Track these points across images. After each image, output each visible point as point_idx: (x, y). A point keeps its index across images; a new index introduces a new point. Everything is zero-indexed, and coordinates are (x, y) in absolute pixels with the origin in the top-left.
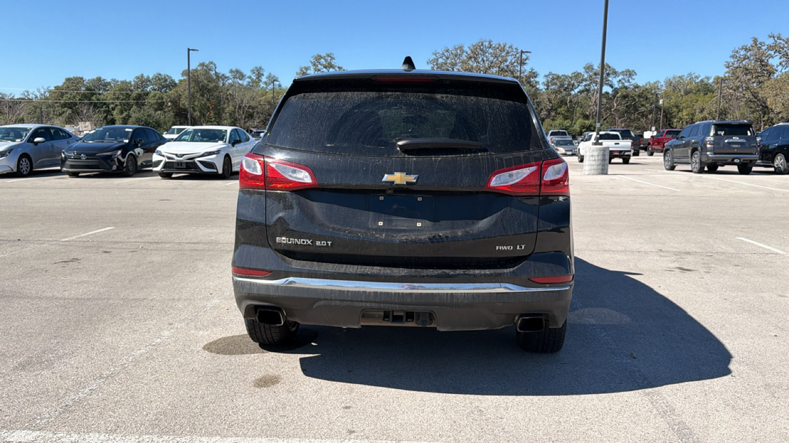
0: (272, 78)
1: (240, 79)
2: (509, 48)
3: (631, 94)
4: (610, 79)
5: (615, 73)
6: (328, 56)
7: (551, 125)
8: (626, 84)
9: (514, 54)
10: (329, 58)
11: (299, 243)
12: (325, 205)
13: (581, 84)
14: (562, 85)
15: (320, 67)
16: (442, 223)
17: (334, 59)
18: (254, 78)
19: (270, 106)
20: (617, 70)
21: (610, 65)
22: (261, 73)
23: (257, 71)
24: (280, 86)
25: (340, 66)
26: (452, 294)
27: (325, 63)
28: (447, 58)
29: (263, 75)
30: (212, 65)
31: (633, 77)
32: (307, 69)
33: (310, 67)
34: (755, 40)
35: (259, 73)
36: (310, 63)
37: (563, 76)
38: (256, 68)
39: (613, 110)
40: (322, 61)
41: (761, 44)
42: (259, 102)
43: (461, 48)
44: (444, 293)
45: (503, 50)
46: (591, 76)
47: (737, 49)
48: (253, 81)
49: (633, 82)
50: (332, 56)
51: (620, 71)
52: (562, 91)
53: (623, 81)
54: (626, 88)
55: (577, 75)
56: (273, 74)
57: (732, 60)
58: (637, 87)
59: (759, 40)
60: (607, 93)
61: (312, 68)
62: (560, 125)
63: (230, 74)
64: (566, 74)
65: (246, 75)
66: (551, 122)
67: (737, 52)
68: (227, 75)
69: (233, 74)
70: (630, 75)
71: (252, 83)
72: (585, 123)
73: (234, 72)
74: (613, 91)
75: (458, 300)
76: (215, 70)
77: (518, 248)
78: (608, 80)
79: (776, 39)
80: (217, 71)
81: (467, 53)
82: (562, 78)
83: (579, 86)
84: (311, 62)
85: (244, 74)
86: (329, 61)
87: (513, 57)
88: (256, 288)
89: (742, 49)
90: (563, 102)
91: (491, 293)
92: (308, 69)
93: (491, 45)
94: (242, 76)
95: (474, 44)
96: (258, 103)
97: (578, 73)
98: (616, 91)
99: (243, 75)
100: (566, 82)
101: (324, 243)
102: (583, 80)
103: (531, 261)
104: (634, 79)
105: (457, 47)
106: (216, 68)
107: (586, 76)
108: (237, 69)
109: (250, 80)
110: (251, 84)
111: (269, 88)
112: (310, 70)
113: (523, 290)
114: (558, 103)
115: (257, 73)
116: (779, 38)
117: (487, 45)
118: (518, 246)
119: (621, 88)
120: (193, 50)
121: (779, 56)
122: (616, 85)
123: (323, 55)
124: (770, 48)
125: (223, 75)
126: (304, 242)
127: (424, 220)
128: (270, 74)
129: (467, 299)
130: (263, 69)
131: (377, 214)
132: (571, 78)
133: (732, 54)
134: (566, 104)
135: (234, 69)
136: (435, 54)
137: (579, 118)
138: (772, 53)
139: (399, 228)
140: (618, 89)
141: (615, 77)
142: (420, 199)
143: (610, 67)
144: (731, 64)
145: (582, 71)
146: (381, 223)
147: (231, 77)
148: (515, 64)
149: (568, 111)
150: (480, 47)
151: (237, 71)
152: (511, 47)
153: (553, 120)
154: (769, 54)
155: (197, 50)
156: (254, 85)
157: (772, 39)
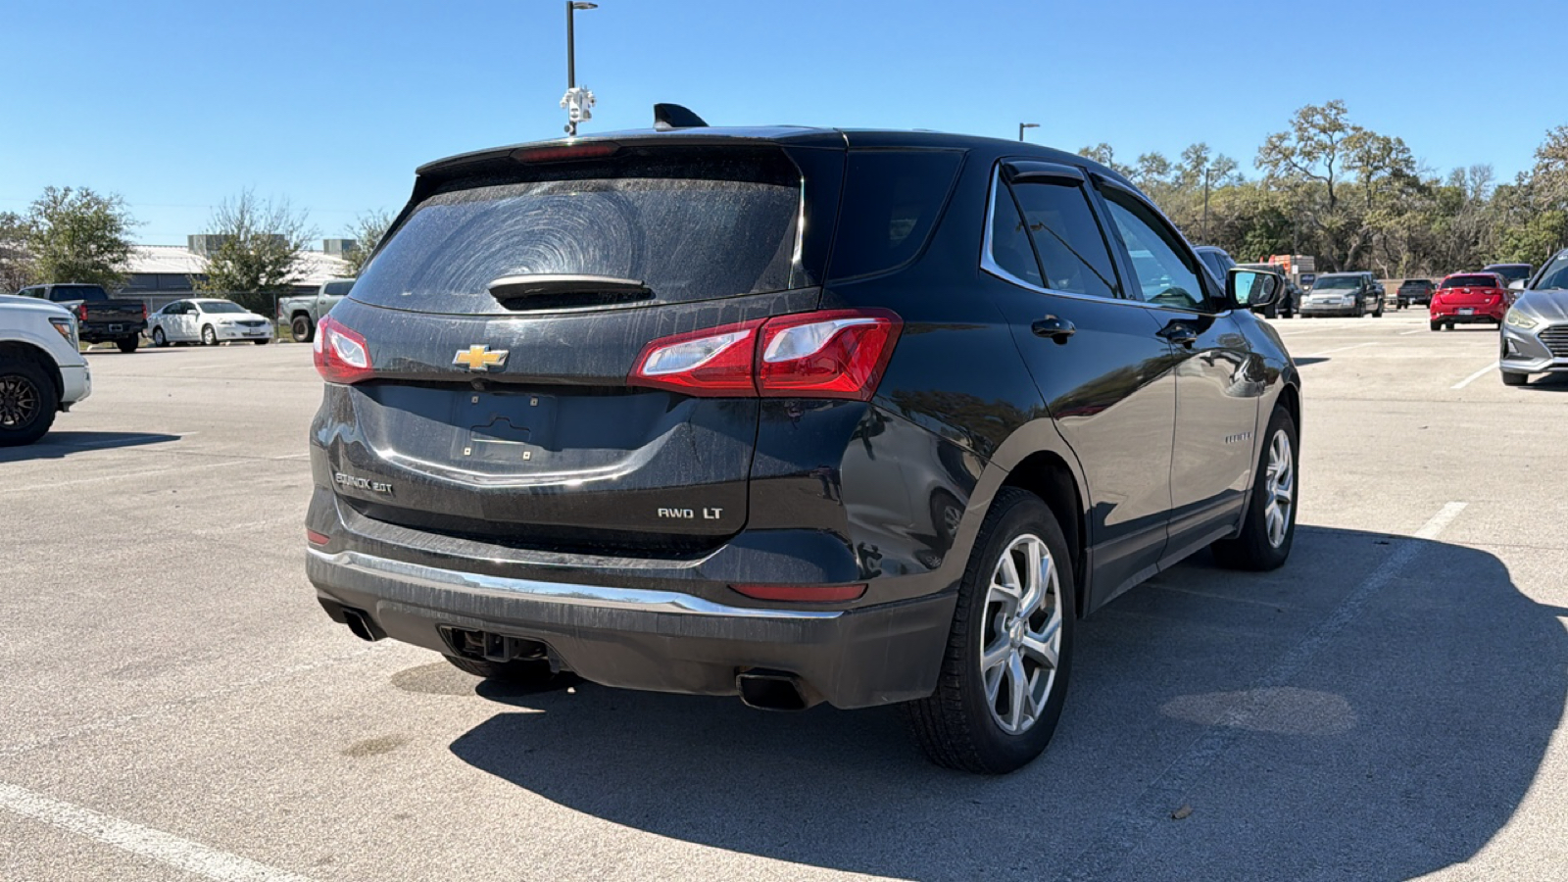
0: (1225, 164)
1: (1159, 173)
6: (1331, 106)
10: (1334, 111)
15: (1312, 131)
16: (568, 453)
17: (1344, 111)
18: (1188, 167)
19: (1216, 222)
22: (1203, 155)
23: (1196, 152)
24: (1240, 179)
25: (1358, 125)
26: (571, 606)
27: (1322, 122)
29: (1206, 159)
30: (1105, 151)
32: (1282, 138)
33: (1290, 134)
35: (1198, 157)
36: (1290, 125)
38: (1193, 146)
40: (1318, 119)
42: (1193, 216)
44: (557, 604)
48: (1186, 175)
50: (1340, 106)
56: (1226, 156)
61: (1294, 136)
63: (1140, 165)
65: (1171, 163)
68: (1133, 168)
69: (1146, 163)
71: (1184, 178)
73: (1147, 160)
75: (582, 621)
76: (1110, 161)
77: (706, 516)
80: (1115, 160)
84: (1291, 122)
85: (1168, 162)
86: (1333, 117)
91: (645, 612)
92: (1284, 139)
94: (1162, 166)
96: (1190, 218)
99: (1165, 165)
103: (738, 546)
106: (1112, 155)
108: (1155, 152)
109: (1179, 173)
110: (1181, 181)
111: (1217, 184)
112: (1290, 139)
113: (718, 610)
115: (1194, 156)
118: (705, 511)
120: (1030, 126)
123: (1320, 106)
125: (1126, 168)
127: (535, 447)
128: (1221, 155)
129: (599, 621)
130: (1207, 149)
131: (465, 431)
135: (1148, 155)
139: (494, 461)
142: (534, 402)
146: (468, 451)
147: (1140, 170)
151: (1154, 158)
155: (1038, 126)
156: (1187, 180)
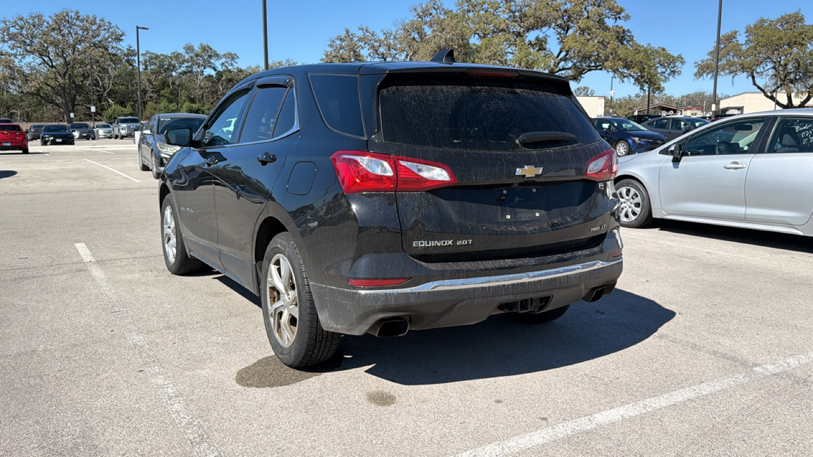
2: (100, 21)
3: (236, 78)
4: (212, 61)
5: (217, 55)
7: (155, 109)
8: (230, 68)
9: (106, 27)
11: (439, 245)
12: (458, 202)
13: (183, 65)
14: (161, 66)
16: (554, 211)
20: (218, 53)
21: (211, 47)
28: (22, 28)
31: (236, 61)
34: (347, 32)
37: (162, 55)
39: (219, 93)
41: (352, 35)
43: (39, 17)
45: (93, 22)
46: (192, 57)
47: (333, 39)
49: (236, 66)
51: (222, 54)
52: (162, 71)
53: (227, 64)
54: (230, 71)
55: (177, 56)
57: (330, 49)
58: (241, 71)
59: (351, 32)
60: (210, 76)
62: (165, 108)
64: (166, 54)
66: (154, 105)
67: (333, 42)
70: (233, 58)
72: (193, 107)
74: (216, 74)
77: (602, 228)
78: (211, 63)
79: (365, 31)
81: (48, 23)
82: (161, 57)
83: (180, 67)
87: (105, 32)
88: (393, 298)
89: (337, 39)
90: (164, 84)
91: (590, 271)
93: (78, 17)
95: (57, 13)
97: (179, 54)
98: (220, 74)
100: (167, 63)
101: (465, 242)
102: (184, 61)
104: (237, 63)
105: (34, 15)
107: (187, 57)
114: (160, 84)
116: (367, 31)
117: (73, 16)
119: (225, 71)
121: (367, 48)
122: (220, 69)
124: (360, 40)
126: (444, 243)
127: (541, 210)
131: (507, 207)
132: (171, 58)
133: (329, 43)
134: (169, 86)
136: (5, 22)
137: (184, 101)
138: (362, 44)
139: (523, 219)
140: (222, 72)
141: (217, 60)
142: (534, 190)
143: (211, 49)
144: (329, 53)
145: (182, 51)
146: (508, 217)
148: (110, 40)
149: (171, 93)
150: (65, 17)
152: (102, 20)
153: (156, 103)
154: (360, 46)
157: (361, 31)
